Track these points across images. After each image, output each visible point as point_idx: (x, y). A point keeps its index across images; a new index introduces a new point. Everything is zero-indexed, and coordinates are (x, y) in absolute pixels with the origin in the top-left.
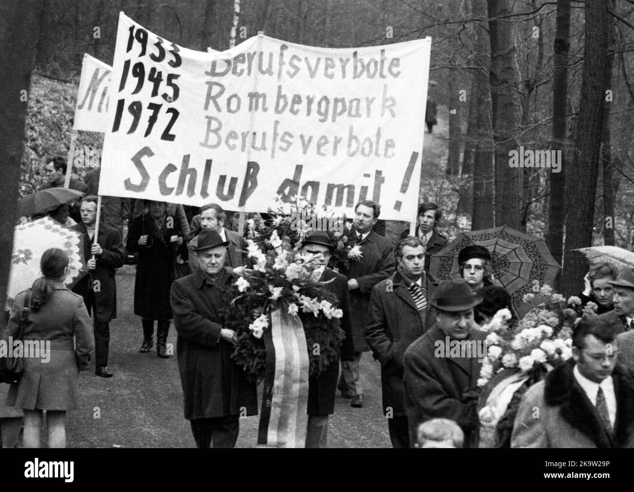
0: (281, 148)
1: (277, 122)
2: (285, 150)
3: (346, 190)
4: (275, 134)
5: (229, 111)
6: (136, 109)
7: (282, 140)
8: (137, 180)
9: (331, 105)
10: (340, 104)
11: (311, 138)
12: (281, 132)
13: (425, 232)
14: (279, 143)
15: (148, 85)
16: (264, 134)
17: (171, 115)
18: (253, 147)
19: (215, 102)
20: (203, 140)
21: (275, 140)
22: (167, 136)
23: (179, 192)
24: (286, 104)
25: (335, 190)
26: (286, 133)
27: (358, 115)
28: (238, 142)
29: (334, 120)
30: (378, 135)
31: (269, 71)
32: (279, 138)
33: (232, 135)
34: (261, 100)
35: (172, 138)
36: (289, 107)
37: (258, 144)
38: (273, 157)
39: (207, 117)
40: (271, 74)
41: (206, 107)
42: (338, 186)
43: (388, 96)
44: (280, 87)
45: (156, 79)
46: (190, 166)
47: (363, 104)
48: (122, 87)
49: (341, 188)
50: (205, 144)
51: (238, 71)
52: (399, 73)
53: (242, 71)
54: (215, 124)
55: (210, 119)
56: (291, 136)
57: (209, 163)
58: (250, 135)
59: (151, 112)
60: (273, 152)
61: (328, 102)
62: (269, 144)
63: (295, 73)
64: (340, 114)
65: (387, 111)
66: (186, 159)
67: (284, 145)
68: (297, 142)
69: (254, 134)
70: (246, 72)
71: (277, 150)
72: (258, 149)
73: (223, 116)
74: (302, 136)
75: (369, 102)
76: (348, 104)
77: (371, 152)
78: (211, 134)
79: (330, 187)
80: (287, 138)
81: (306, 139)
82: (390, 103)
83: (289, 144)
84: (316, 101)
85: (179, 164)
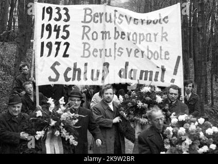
0: (118, 55)
1: (115, 44)
2: (120, 56)
3: (149, 73)
4: (115, 49)
5: (93, 39)
6: (50, 45)
7: (118, 51)
8: (54, 76)
9: (138, 37)
10: (142, 36)
11: (131, 50)
12: (117, 48)
13: (188, 94)
14: (117, 53)
15: (54, 34)
16: (110, 49)
17: (66, 46)
18: (106, 56)
19: (87, 35)
20: (82, 55)
21: (115, 51)
22: (65, 55)
23: (74, 79)
24: (119, 35)
25: (144, 73)
26: (120, 48)
27: (150, 41)
28: (98, 53)
29: (140, 43)
30: (161, 50)
31: (110, 21)
32: (117, 50)
33: (95, 50)
34: (107, 34)
35: (67, 56)
36: (120, 36)
37: (108, 54)
38: (115, 59)
39: (83, 43)
40: (111, 22)
41: (83, 38)
42: (145, 71)
43: (164, 32)
44: (115, 28)
45: (57, 30)
46: (77, 67)
47: (153, 36)
48: (42, 36)
49: (146, 72)
50: (83, 57)
51: (96, 21)
52: (168, 21)
53: (98, 21)
54: (87, 46)
55: (85, 44)
56: (122, 49)
57: (86, 64)
58: (104, 51)
59: (57, 46)
60: (115, 57)
61: (136, 35)
62: (113, 54)
63: (121, 22)
64: (143, 40)
65: (164, 39)
66: (75, 64)
67: (120, 53)
68: (125, 52)
69: (106, 50)
70: (99, 21)
71: (116, 56)
72: (108, 57)
73: (91, 42)
74: (127, 49)
75: (155, 35)
76: (145, 36)
77: (158, 57)
78: (85, 51)
79: (142, 72)
80: (121, 50)
81: (129, 50)
82: (165, 35)
83: (122, 53)
84: (132, 34)
85: (72, 67)
